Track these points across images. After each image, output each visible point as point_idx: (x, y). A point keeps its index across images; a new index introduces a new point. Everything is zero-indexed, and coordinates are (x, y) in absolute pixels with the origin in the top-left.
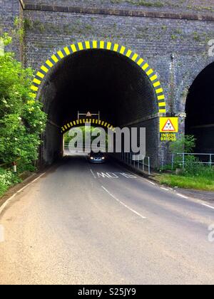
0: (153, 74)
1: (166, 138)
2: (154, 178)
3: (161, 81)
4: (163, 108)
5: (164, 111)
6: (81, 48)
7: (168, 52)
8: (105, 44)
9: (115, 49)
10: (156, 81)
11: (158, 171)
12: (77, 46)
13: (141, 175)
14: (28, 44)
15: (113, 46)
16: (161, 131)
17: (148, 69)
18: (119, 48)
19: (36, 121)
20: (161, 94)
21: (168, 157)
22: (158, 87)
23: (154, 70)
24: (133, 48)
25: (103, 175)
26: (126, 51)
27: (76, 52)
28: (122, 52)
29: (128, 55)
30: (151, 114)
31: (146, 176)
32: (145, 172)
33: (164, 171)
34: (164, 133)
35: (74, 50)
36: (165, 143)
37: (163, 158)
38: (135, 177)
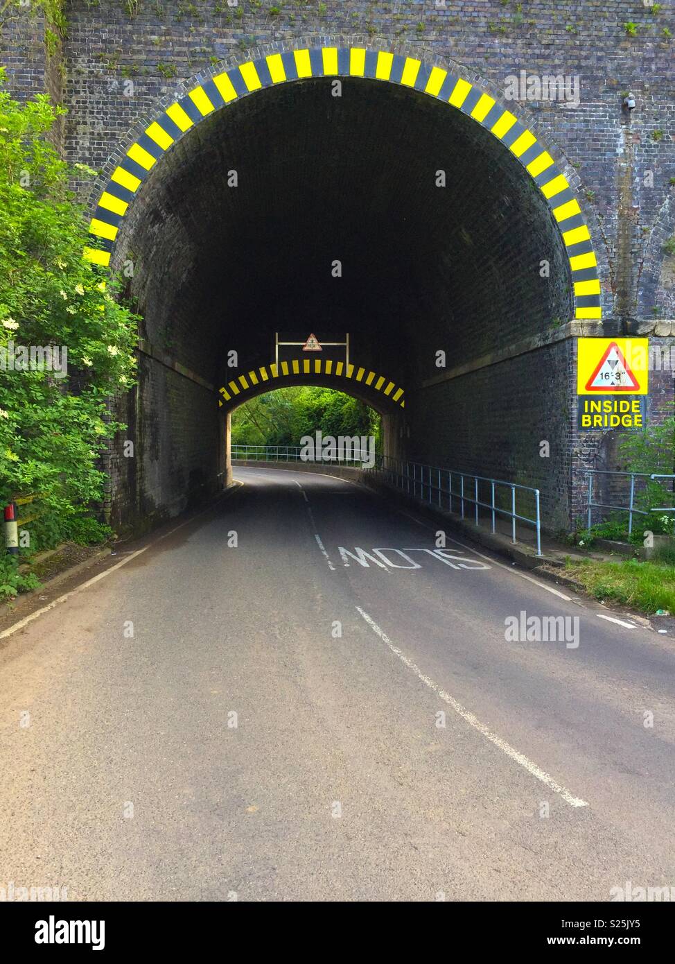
0: (551, 173)
1: (601, 417)
2: (561, 573)
3: (584, 200)
4: (591, 301)
5: (594, 314)
6: (278, 75)
7: (612, 89)
8: (371, 61)
9: (409, 78)
10: (563, 198)
11: (572, 545)
12: (262, 69)
13: (506, 556)
14: (81, 65)
15: (398, 66)
16: (581, 390)
17: (533, 153)
18: (424, 74)
19: (93, 346)
20: (582, 248)
21: (610, 490)
22: (574, 222)
23: (556, 156)
24: (474, 73)
25: (362, 558)
26: (448, 86)
27: (258, 93)
28: (433, 87)
29: (457, 99)
30: (542, 329)
31: (527, 565)
32: (525, 549)
33: (596, 545)
34: (596, 399)
35: (253, 83)
36: (598, 435)
37: (591, 493)
38: (484, 566)
